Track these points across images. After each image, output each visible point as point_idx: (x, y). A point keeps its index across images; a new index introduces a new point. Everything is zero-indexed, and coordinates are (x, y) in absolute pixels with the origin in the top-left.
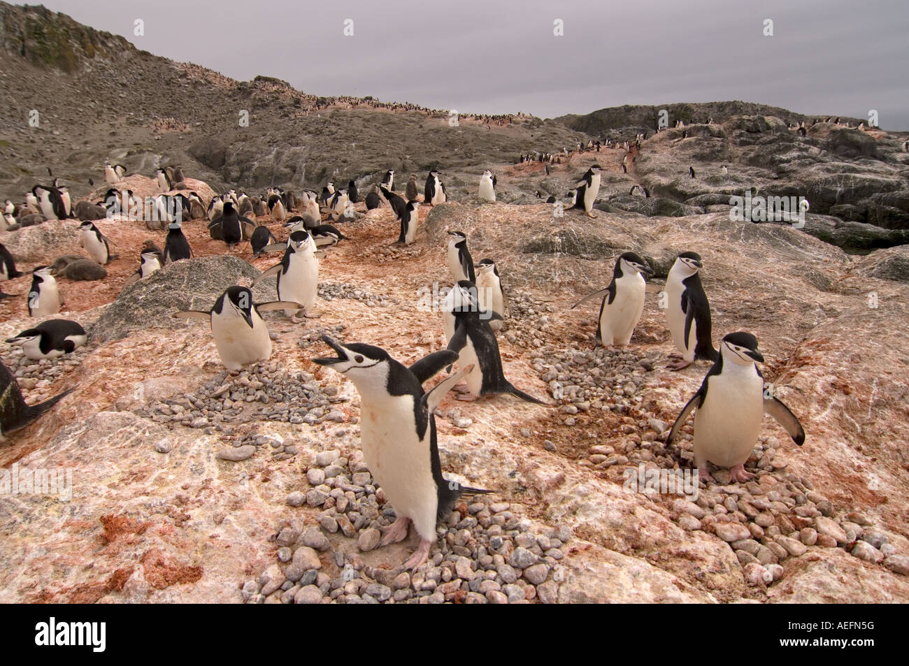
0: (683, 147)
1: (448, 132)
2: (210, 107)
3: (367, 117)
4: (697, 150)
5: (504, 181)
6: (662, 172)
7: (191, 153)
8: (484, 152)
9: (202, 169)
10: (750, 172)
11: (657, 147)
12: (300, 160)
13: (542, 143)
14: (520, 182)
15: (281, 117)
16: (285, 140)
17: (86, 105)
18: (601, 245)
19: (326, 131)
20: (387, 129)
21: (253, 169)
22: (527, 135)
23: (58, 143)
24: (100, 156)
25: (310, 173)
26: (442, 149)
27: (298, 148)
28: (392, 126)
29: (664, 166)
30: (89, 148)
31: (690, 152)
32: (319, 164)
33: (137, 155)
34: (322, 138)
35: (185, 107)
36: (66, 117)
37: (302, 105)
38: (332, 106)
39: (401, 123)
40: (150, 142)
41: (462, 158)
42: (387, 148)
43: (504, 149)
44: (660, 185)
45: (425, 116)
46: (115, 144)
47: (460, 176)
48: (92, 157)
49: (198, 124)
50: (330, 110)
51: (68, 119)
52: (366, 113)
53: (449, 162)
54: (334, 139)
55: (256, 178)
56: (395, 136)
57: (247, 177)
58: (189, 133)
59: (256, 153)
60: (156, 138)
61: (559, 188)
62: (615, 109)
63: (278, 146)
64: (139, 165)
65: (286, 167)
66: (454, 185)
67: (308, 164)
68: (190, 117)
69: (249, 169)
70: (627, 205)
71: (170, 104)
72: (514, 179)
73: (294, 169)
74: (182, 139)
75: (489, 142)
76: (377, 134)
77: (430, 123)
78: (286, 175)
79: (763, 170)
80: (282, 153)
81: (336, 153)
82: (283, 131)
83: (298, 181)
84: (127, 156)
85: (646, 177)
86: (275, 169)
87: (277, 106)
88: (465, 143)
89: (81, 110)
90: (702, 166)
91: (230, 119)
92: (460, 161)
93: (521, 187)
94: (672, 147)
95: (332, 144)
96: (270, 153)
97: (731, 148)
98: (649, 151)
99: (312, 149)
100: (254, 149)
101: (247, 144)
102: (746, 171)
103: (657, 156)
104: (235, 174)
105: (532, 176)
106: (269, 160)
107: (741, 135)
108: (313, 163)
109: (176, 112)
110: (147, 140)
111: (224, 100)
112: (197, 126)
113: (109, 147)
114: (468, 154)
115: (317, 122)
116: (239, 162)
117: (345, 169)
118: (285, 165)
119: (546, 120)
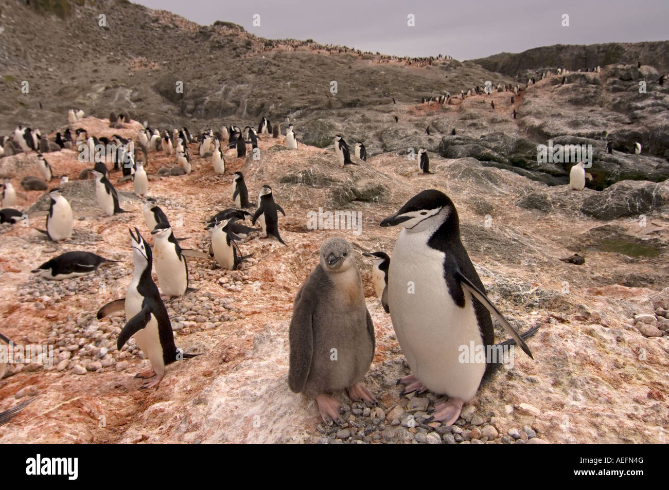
0: (562, 93)
1: (372, 73)
2: (176, 48)
3: (304, 59)
4: (573, 96)
5: (405, 119)
6: (538, 115)
7: (157, 88)
8: (401, 91)
9: (164, 102)
10: (610, 116)
11: (539, 92)
12: (244, 96)
13: (453, 84)
14: (418, 120)
15: (234, 58)
16: (232, 79)
17: (75, 46)
18: (326, 179)
19: (267, 71)
20: (320, 70)
21: (205, 103)
22: (442, 76)
23: (51, 78)
24: (84, 90)
25: (251, 107)
26: (364, 88)
27: (243, 86)
28: (324, 67)
29: (541, 110)
30: (75, 83)
31: (567, 97)
32: (259, 100)
33: (113, 90)
34: (263, 77)
35: (155, 48)
36: (59, 56)
37: (253, 47)
38: (276, 48)
39: (333, 64)
40: (124, 78)
41: (380, 96)
42: (317, 86)
43: (419, 89)
44: (533, 126)
45: (355, 58)
46: (96, 79)
47: (369, 114)
48: (77, 91)
49: (165, 62)
50: (273, 52)
51: (60, 58)
52: (304, 55)
53: (368, 100)
54: (273, 78)
55: (207, 110)
56: (325, 76)
57: (200, 110)
58: (157, 71)
59: (208, 89)
60: (130, 74)
61: (447, 126)
62: (547, 48)
63: (226, 83)
64: (114, 98)
65: (232, 102)
66: (362, 122)
67: (250, 100)
68: (158, 56)
69: (202, 102)
70: (492, 144)
71: (144, 46)
72: (414, 118)
73: (238, 103)
74: (151, 76)
75: (405, 82)
76: (310, 74)
77: (359, 64)
78: (231, 108)
79: (621, 115)
80: (230, 90)
81: (274, 91)
82: (231, 70)
83: (241, 114)
84: (105, 90)
85: (523, 119)
86: (222, 104)
87: (231, 48)
88: (385, 83)
89: (71, 50)
90: (574, 110)
91: (191, 58)
92: (378, 99)
93: (417, 125)
94: (552, 92)
95: (271, 82)
96: (220, 90)
97: (604, 94)
98: (532, 95)
99: (254, 87)
100: (207, 86)
101: (202, 81)
102: (607, 116)
103: (537, 100)
104: (190, 107)
105: (428, 115)
106: (219, 95)
107: (614, 83)
108: (254, 99)
109: (148, 52)
110: (122, 76)
111: (187, 42)
112: (164, 65)
113: (91, 82)
114: (386, 93)
115: (260, 63)
116: (195, 97)
117: (280, 104)
118: (231, 100)
119: (465, 62)
